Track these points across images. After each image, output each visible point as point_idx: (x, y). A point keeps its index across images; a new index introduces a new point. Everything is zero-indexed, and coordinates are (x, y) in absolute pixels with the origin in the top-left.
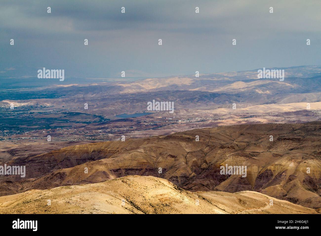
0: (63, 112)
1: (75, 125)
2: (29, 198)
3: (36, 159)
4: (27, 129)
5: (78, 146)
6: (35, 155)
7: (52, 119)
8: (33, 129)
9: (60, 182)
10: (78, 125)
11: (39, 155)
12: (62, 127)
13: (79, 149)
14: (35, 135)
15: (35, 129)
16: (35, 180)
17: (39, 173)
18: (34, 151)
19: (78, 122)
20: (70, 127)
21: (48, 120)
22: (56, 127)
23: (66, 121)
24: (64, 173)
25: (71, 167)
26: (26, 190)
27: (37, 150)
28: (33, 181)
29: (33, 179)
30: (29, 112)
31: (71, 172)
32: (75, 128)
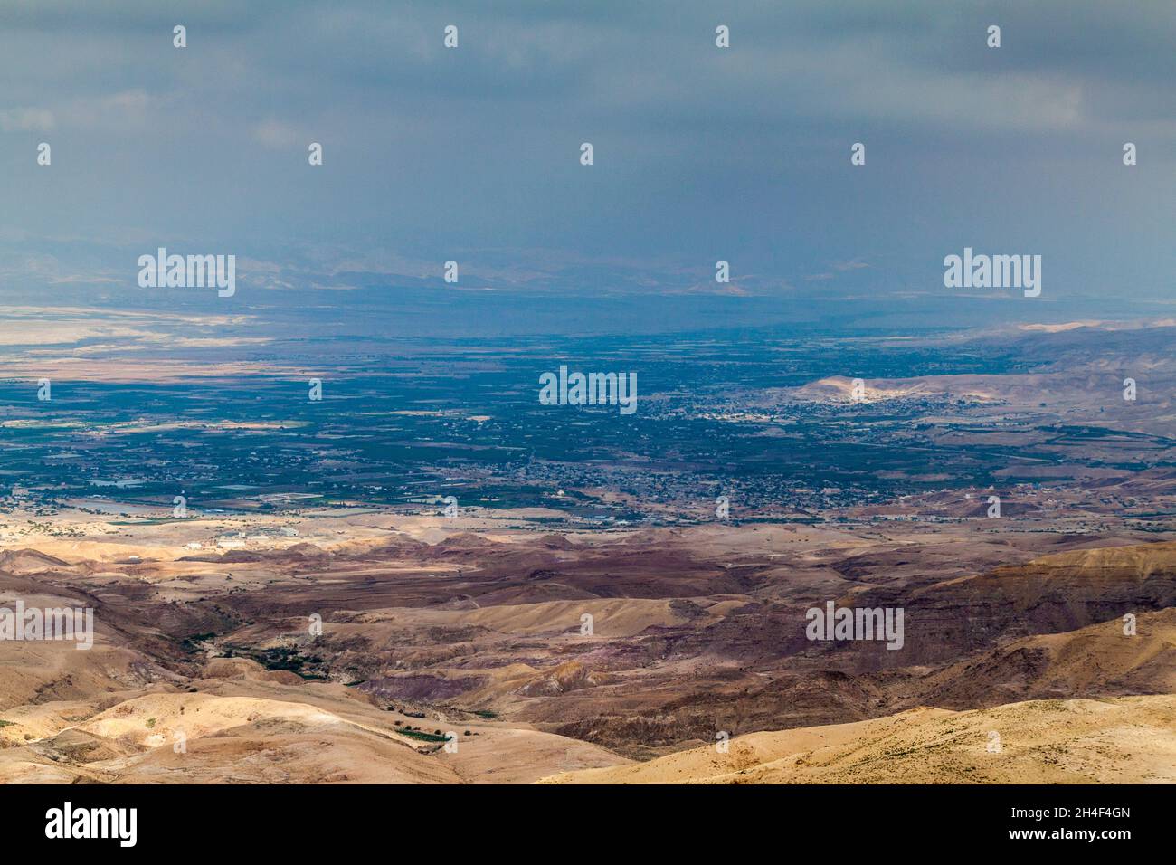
0: (1042, 424)
1: (1084, 473)
2: (907, 737)
3: (936, 598)
4: (907, 487)
5: (1095, 552)
6: (935, 581)
7: (997, 449)
8: (927, 486)
9: (1023, 684)
10: (1097, 473)
11: (949, 583)
12: (1035, 480)
13: (1099, 564)
14: (936, 506)
15: (937, 485)
16: (931, 674)
17: (947, 647)
18: (931, 566)
19: (1098, 464)
20: (1068, 481)
21: (984, 452)
22: (1012, 481)
23: (1053, 458)
24: (1040, 652)
25: (1067, 630)
26: (895, 707)
27: (942, 565)
28: (924, 677)
29: (925, 670)
30: (915, 423)
31: (1067, 651)
32: (1084, 485)
